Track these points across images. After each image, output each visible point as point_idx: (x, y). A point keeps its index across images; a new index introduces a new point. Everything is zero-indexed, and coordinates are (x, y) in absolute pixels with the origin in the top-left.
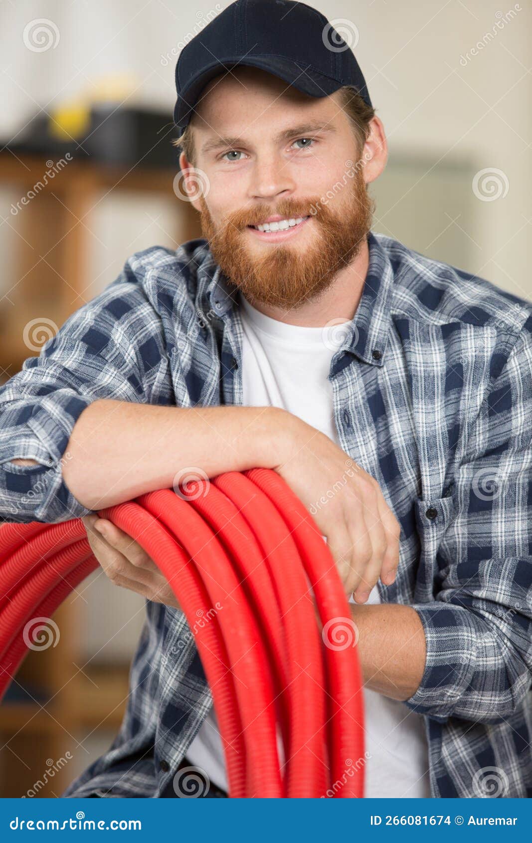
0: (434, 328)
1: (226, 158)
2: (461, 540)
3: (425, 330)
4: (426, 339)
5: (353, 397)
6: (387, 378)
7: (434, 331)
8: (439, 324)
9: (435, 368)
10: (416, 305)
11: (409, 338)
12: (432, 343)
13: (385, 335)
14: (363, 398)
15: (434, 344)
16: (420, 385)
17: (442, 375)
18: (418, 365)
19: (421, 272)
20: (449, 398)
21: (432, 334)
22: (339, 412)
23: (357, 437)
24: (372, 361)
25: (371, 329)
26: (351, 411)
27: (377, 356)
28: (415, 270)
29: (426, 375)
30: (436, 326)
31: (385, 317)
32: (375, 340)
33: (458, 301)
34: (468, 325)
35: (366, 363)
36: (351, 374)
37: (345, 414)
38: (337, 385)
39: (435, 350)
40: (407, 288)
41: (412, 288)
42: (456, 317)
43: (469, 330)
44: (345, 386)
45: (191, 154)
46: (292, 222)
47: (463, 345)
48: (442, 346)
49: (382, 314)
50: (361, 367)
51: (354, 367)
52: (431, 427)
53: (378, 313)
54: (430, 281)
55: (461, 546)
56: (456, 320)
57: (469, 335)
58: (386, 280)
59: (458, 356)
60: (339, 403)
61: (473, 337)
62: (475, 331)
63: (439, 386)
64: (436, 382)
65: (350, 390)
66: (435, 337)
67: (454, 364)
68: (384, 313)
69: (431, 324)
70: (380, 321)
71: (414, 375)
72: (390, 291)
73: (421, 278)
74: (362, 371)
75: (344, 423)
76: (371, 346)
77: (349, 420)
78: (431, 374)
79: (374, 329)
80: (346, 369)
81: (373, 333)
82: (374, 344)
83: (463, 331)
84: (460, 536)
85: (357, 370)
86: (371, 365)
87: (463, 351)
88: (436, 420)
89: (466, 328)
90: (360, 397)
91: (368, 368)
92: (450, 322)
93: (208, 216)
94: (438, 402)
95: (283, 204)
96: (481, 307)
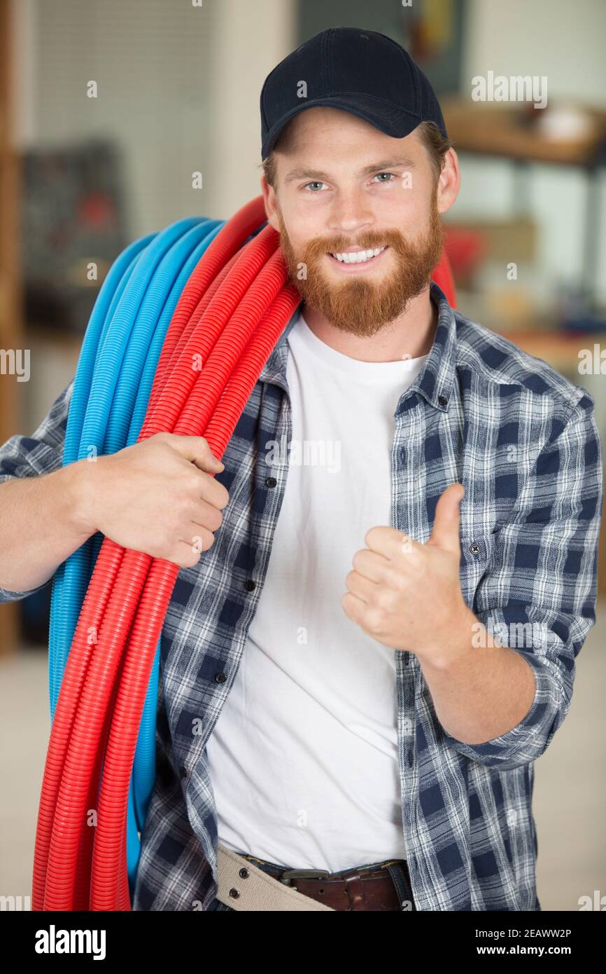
0: (493, 385)
1: (308, 188)
2: (502, 591)
3: (485, 385)
4: (484, 394)
5: (413, 437)
6: (448, 425)
7: (492, 387)
8: (499, 383)
9: (489, 422)
10: (479, 361)
11: (470, 388)
12: (489, 399)
13: (450, 384)
14: (423, 439)
15: (491, 400)
16: (474, 433)
17: (494, 429)
18: (475, 414)
19: (485, 336)
20: (500, 451)
21: (490, 390)
22: (396, 448)
23: (408, 473)
24: (439, 406)
25: (439, 377)
26: (408, 450)
27: (443, 402)
28: (479, 333)
29: (481, 425)
30: (495, 383)
31: (451, 367)
32: (442, 387)
33: (520, 366)
34: (528, 390)
35: (432, 407)
36: (415, 415)
37: (403, 452)
38: (401, 423)
39: (491, 405)
40: (471, 345)
41: (475, 347)
42: (518, 380)
43: (528, 394)
44: (408, 425)
45: (272, 178)
46: (370, 253)
47: (521, 407)
48: (498, 403)
49: (448, 365)
50: (426, 410)
51: (419, 409)
52: (479, 473)
53: (445, 363)
54: (493, 344)
55: (502, 597)
56: (518, 383)
57: (528, 399)
58: (452, 335)
59: (515, 416)
60: (398, 440)
61: (531, 403)
62: (534, 398)
63: (491, 439)
64: (488, 435)
65: (412, 430)
66: (492, 393)
67: (510, 422)
68: (450, 364)
69: (490, 381)
70: (446, 371)
71: (471, 422)
72: (454, 346)
73: (484, 341)
74: (426, 415)
75: (399, 459)
76: (438, 392)
77: (405, 458)
78: (485, 426)
79: (441, 377)
80: (412, 409)
81: (440, 380)
82: (441, 390)
83: (523, 393)
84: (503, 587)
85: (422, 413)
86: (436, 409)
87: (520, 412)
88: (485, 468)
89: (526, 392)
90: (421, 438)
91: (433, 412)
92: (512, 383)
93: (287, 238)
94: (488, 453)
95: (363, 236)
96: (541, 377)
